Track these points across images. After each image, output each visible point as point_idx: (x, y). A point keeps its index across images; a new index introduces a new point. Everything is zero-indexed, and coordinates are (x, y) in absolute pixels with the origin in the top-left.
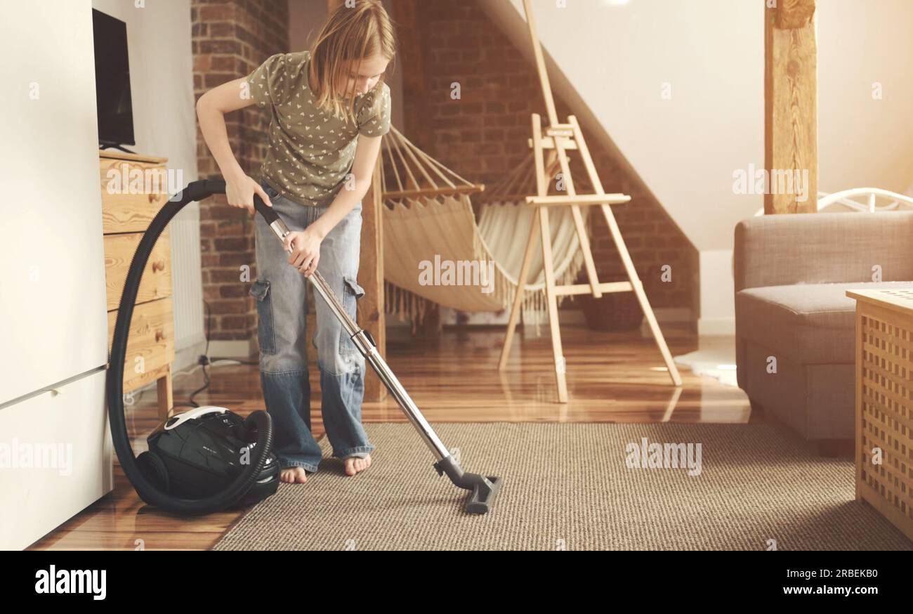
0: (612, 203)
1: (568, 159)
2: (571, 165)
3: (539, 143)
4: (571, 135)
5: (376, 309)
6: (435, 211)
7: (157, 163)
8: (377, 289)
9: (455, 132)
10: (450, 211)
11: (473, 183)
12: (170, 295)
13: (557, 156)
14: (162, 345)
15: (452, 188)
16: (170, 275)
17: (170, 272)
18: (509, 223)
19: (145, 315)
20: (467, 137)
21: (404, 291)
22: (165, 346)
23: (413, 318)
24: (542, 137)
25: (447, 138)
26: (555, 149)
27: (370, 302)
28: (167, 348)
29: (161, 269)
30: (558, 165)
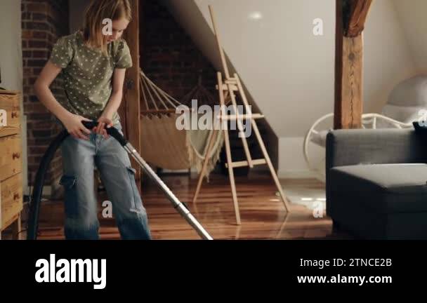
0: (255, 118)
1: (235, 96)
4: (235, 83)
6: (165, 121)
7: (15, 94)
13: (229, 94)
19: (9, 185)
22: (18, 202)
24: (223, 84)
26: (228, 90)
29: (18, 157)
30: (230, 98)
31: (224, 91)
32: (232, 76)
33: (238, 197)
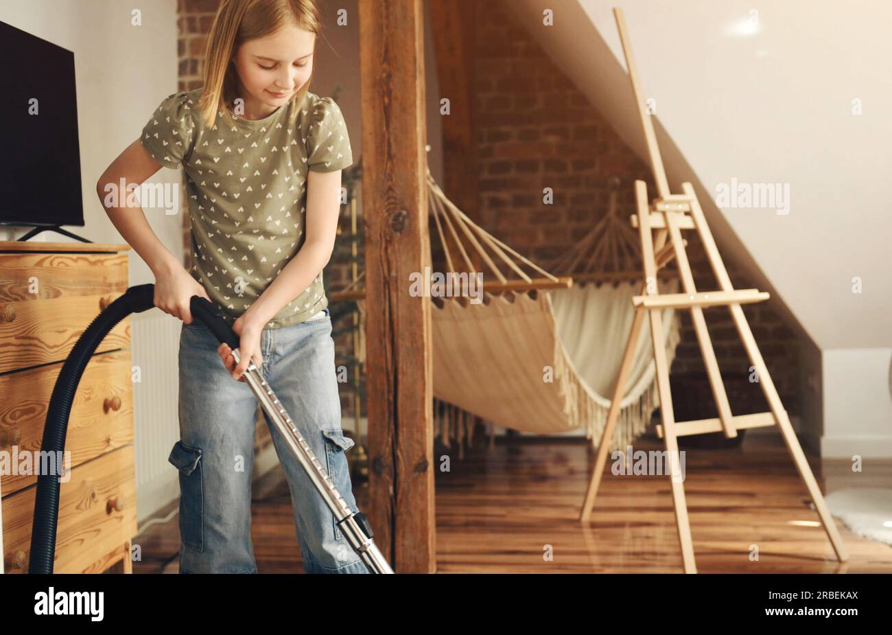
0: (744, 302)
1: (685, 242)
2: (688, 250)
3: (647, 220)
4: (687, 209)
5: (424, 456)
6: (501, 311)
7: (115, 253)
8: (425, 426)
9: (505, 195)
10: (522, 311)
11: (556, 276)
12: (130, 441)
13: (668, 239)
14: (117, 518)
15: (526, 282)
16: (131, 413)
17: (132, 408)
18: (575, 311)
19: (90, 479)
20: (519, 201)
21: (450, 406)
22: (121, 518)
23: (460, 440)
24: (650, 213)
25: (496, 203)
26: (667, 228)
27: (417, 447)
28: (124, 521)
29: (116, 409)
30: (671, 250)
31: (655, 232)
32: (675, 189)
33: (691, 510)
